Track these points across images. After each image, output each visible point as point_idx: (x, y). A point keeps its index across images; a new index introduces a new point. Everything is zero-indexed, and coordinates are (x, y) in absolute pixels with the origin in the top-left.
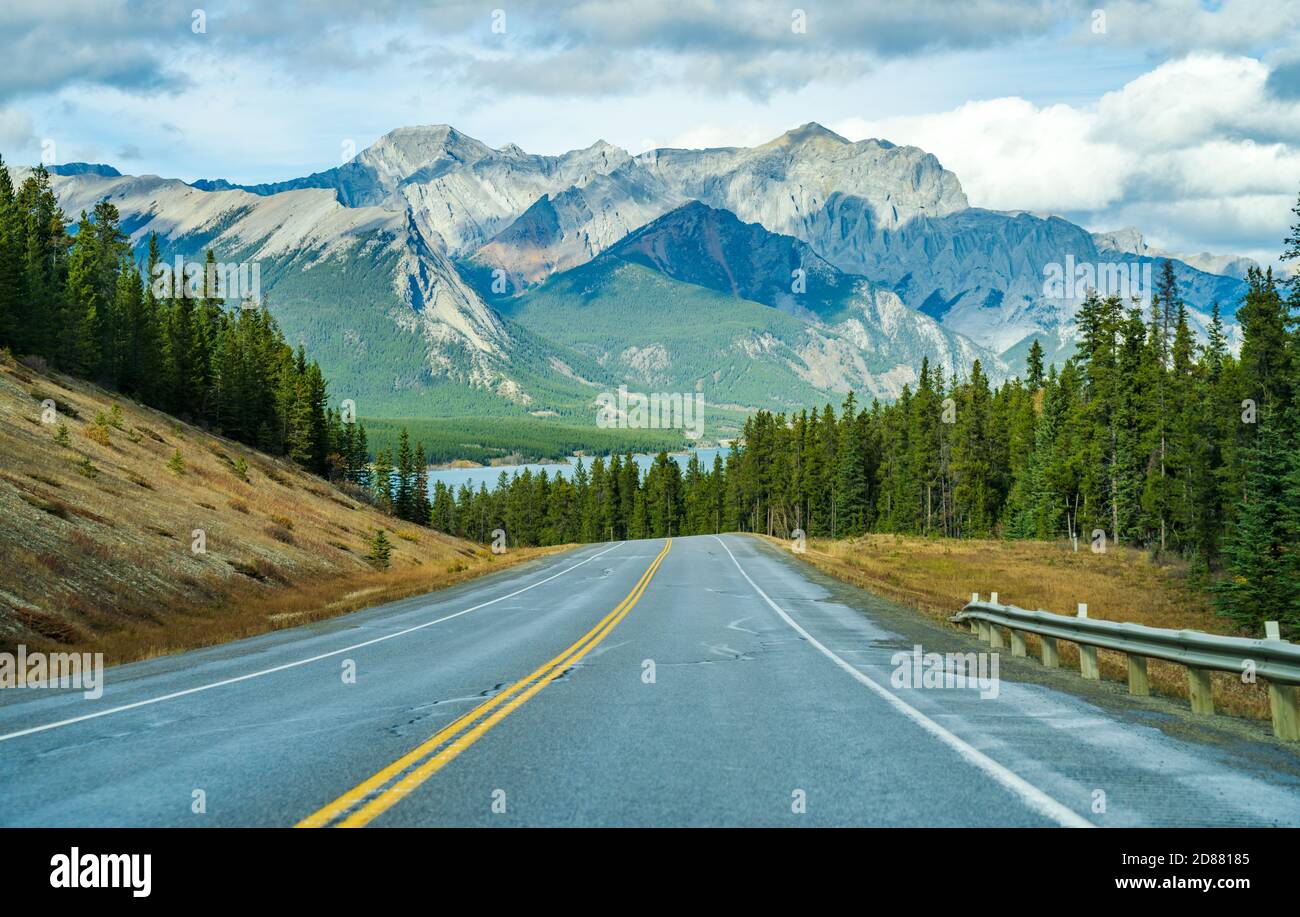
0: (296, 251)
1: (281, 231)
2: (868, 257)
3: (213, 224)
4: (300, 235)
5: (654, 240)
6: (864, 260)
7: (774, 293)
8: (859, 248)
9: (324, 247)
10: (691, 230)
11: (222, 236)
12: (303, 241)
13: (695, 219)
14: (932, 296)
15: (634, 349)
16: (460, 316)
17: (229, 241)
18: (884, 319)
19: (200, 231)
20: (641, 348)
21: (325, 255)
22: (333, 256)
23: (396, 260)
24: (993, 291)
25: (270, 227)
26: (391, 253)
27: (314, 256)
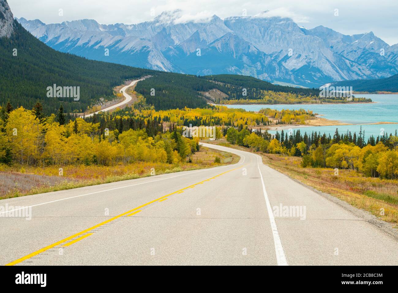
0: (130, 50)
1: (127, 46)
2: (274, 45)
3: (114, 43)
4: (131, 47)
5: (218, 43)
6: (273, 46)
7: (243, 56)
8: (273, 43)
9: (135, 49)
10: (227, 40)
11: (115, 46)
12: (131, 48)
13: (229, 37)
14: (286, 55)
15: (205, 70)
16: (161, 64)
17: (117, 48)
18: (266, 62)
19: (111, 45)
20: (207, 69)
21: (135, 51)
22: (137, 51)
23: (149, 53)
24: (299, 54)
25: (125, 45)
26: (148, 51)
27: (133, 51)
